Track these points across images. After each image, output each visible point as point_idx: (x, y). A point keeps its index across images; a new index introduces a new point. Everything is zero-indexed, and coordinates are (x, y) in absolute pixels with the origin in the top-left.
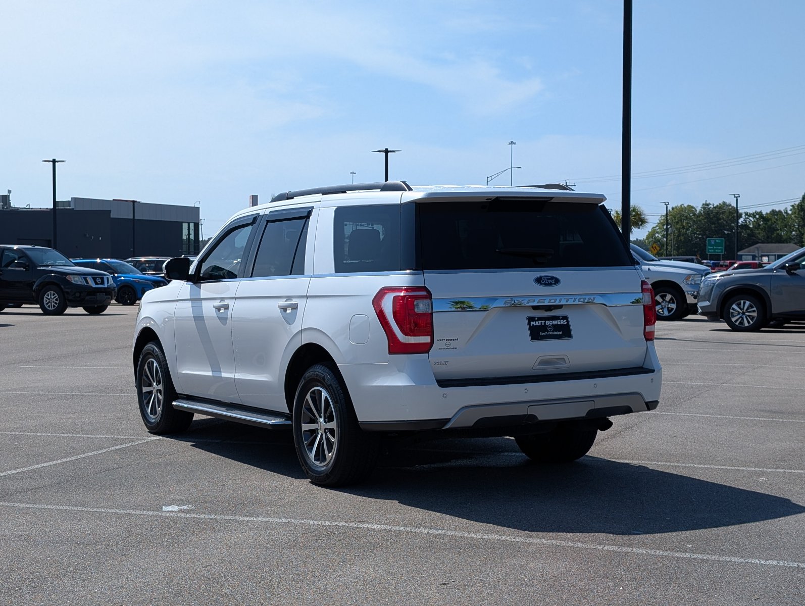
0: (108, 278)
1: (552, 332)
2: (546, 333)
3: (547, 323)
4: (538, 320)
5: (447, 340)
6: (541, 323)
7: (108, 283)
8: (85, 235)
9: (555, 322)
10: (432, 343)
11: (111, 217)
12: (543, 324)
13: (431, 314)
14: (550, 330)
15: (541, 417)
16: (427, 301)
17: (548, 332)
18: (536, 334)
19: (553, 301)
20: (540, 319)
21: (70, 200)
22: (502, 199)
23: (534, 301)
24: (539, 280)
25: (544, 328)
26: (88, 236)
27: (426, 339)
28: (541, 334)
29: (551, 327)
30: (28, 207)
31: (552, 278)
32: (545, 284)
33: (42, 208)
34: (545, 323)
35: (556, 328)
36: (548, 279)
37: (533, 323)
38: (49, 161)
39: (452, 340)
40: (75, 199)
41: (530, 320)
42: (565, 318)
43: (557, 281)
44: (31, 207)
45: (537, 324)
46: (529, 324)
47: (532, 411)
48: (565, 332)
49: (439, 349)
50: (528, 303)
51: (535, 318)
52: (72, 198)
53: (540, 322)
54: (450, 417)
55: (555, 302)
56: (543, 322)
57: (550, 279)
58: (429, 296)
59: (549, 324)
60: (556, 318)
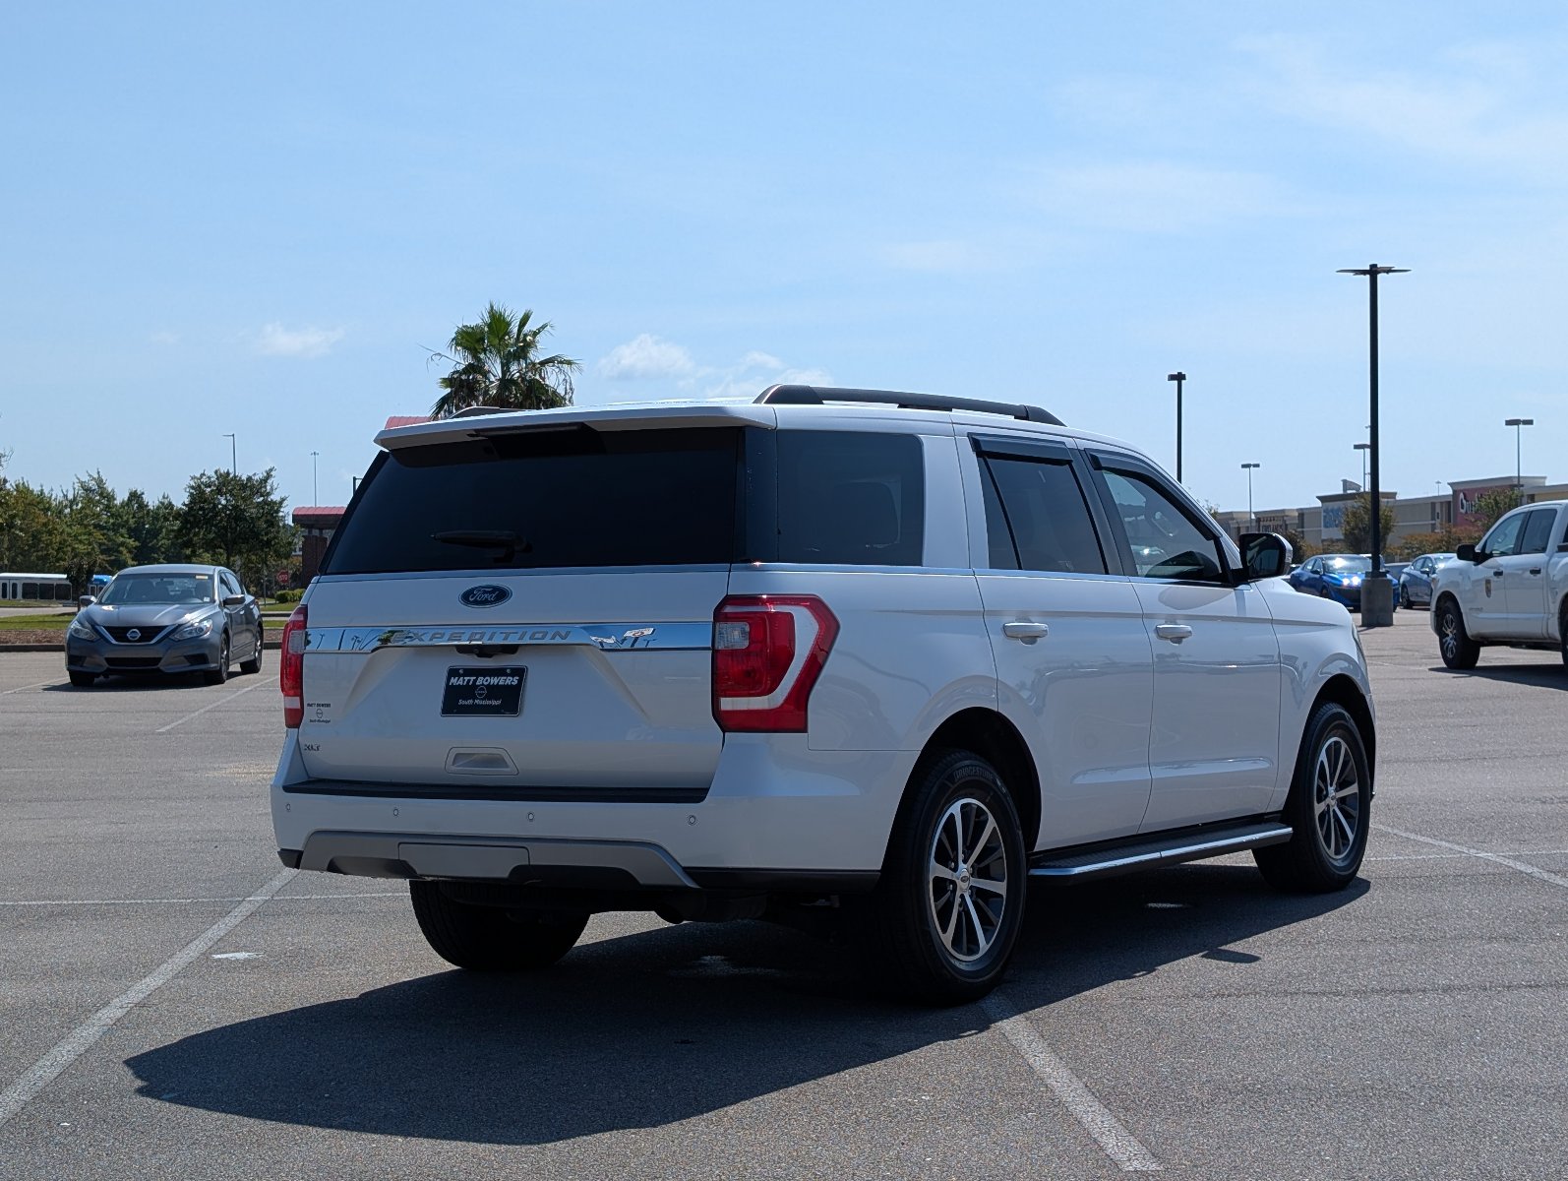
1: (482, 699)
2: (470, 702)
3: (480, 681)
4: (464, 675)
5: (318, 705)
6: (469, 681)
9: (494, 681)
12: (471, 683)
14: (481, 695)
17: (475, 698)
18: (455, 702)
20: (468, 672)
23: (442, 636)
24: (469, 598)
25: (471, 691)
28: (461, 702)
29: (483, 690)
31: (495, 589)
32: (476, 602)
34: (475, 681)
35: (493, 691)
36: (485, 592)
37: (454, 681)
39: (323, 705)
41: (453, 672)
42: (520, 672)
43: (500, 595)
45: (461, 681)
46: (449, 680)
48: (508, 701)
49: (311, 721)
50: (431, 640)
51: (461, 669)
53: (466, 678)
55: (481, 639)
56: (472, 678)
57: (489, 592)
59: (483, 684)
60: (500, 672)
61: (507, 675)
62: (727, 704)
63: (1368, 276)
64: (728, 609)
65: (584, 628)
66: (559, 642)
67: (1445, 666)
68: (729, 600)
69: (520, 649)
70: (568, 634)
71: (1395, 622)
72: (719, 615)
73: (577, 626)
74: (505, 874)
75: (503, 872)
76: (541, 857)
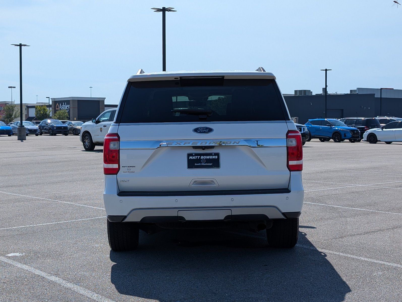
0: (304, 129)
1: (204, 163)
2: (199, 164)
3: (202, 157)
4: (195, 156)
5: (128, 167)
6: (197, 158)
7: (304, 130)
8: (361, 107)
9: (208, 157)
10: (118, 169)
11: (375, 97)
12: (198, 158)
13: (119, 150)
14: (203, 162)
15: (187, 218)
16: (116, 143)
17: (201, 163)
18: (192, 164)
19: (204, 143)
20: (197, 155)
21: (356, 89)
22: (184, 78)
23: (189, 143)
24: (196, 130)
25: (199, 161)
26: (362, 107)
27: (115, 166)
28: (196, 164)
29: (204, 160)
30: (336, 93)
31: (207, 128)
32: (200, 132)
33: (342, 93)
34: (200, 158)
35: (208, 161)
37: (190, 157)
38: (324, 70)
39: (131, 167)
40: (358, 89)
41: (189, 155)
42: (217, 154)
43: (210, 130)
44: (337, 93)
45: (194, 158)
46: (188, 158)
47: (181, 214)
48: (215, 164)
51: (193, 154)
52: (357, 88)
53: (196, 157)
54: (126, 215)
55: (206, 144)
56: (199, 157)
57: (205, 129)
58: (119, 139)
59: (203, 158)
60: (210, 154)
61: (213, 155)
62: (291, 163)
63: (19, 46)
64: (289, 134)
65: (244, 140)
66: (236, 145)
67: (85, 150)
68: (289, 132)
69: (215, 147)
70: (239, 142)
71: (26, 139)
72: (288, 136)
73: (242, 140)
74: (223, 218)
75: (222, 218)
76: (236, 212)
